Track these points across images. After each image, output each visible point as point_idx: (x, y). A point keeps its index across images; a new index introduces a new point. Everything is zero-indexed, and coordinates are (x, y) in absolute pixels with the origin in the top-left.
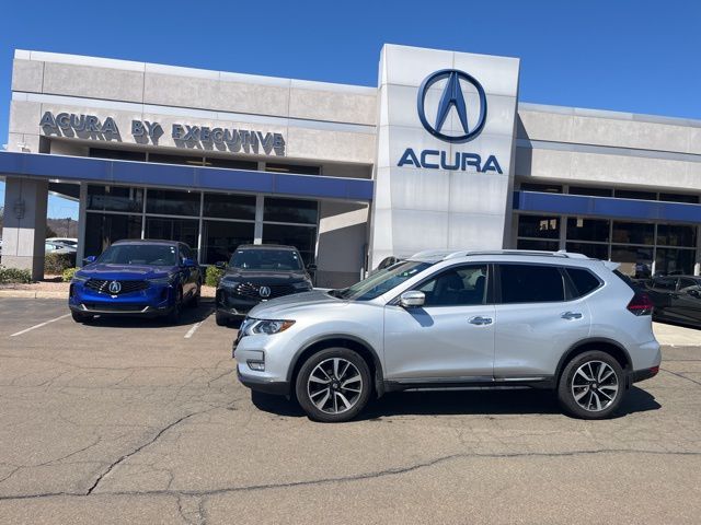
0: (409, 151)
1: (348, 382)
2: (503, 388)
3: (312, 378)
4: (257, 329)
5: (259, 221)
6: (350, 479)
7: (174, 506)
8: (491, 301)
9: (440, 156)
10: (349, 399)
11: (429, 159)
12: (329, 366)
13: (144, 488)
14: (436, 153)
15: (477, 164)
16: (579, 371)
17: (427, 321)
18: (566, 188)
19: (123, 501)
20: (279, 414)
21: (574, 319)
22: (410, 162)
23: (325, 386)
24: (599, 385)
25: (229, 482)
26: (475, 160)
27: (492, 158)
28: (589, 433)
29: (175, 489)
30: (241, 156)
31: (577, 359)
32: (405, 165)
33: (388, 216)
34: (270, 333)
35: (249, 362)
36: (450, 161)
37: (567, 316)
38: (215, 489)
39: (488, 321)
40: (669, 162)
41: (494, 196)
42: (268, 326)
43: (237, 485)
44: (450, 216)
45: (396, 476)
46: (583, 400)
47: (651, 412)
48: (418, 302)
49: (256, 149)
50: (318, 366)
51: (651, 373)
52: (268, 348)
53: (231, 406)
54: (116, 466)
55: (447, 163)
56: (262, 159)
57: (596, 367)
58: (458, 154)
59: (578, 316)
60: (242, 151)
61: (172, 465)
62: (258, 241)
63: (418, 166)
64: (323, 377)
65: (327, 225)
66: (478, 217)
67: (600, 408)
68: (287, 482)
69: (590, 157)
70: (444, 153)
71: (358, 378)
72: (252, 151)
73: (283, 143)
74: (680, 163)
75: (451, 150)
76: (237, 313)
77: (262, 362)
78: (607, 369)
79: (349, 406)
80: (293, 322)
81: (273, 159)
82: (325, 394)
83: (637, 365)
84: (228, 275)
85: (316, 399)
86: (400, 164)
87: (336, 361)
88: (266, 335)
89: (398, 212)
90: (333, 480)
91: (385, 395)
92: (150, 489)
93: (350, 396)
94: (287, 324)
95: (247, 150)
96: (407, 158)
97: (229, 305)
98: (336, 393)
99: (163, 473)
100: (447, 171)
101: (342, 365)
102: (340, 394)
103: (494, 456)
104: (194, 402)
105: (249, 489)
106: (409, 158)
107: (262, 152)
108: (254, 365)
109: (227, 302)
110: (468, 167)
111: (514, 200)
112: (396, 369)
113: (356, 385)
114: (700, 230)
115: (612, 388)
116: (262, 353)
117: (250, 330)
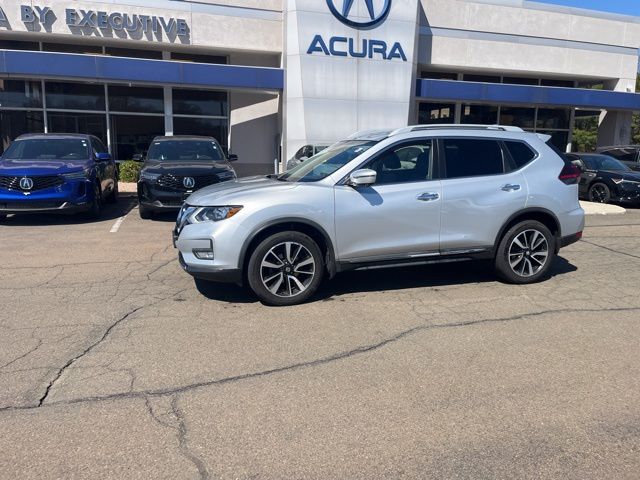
0: (318, 38)
1: (300, 265)
2: (447, 261)
3: (265, 264)
4: (200, 217)
5: (169, 114)
6: (322, 361)
7: (144, 409)
8: (436, 176)
9: (348, 43)
10: (302, 281)
11: (338, 47)
12: (281, 250)
13: (103, 392)
14: (344, 40)
15: (383, 51)
16: (516, 240)
17: (377, 200)
18: (461, 76)
19: (83, 408)
20: (231, 301)
21: (512, 191)
22: (319, 50)
23: (277, 270)
24: (532, 252)
25: (197, 377)
26: (381, 47)
27: (397, 45)
28: (527, 297)
29: (139, 390)
30: (144, 45)
31: (514, 229)
32: (314, 52)
33: (300, 105)
34: (216, 220)
35: (195, 252)
36: (358, 48)
37: (507, 188)
38: (184, 385)
39: (435, 197)
40: (552, 49)
41: (399, 82)
42: (212, 213)
43: (207, 379)
44: (358, 104)
45: (368, 353)
46: (518, 268)
47: (571, 274)
48: (369, 180)
49: (159, 36)
50: (271, 251)
51: (575, 238)
52: (215, 236)
53: (177, 297)
54: (66, 371)
55: (355, 51)
56: (167, 48)
57: (530, 235)
58: (365, 41)
59: (516, 187)
60: (144, 39)
61: (129, 364)
62: (169, 134)
63: (327, 53)
64: (275, 261)
65: (239, 116)
66: (384, 105)
67: (531, 273)
68: (259, 371)
69: (483, 44)
70: (351, 40)
71: (310, 260)
72: (155, 39)
73: (188, 30)
74: (561, 49)
75: (359, 37)
76: (162, 206)
77: (211, 250)
78: (540, 237)
79: (302, 288)
80: (242, 206)
81: (178, 47)
82: (278, 278)
83: (565, 232)
84: (147, 167)
85: (270, 284)
86: (309, 52)
87: (288, 245)
88: (212, 223)
89: (311, 101)
90: (306, 364)
91: (337, 275)
92: (111, 393)
93: (302, 278)
94: (233, 210)
95: (150, 38)
96: (316, 45)
97: (152, 198)
98: (289, 277)
99: (122, 373)
100: (356, 58)
101: (294, 248)
102: (293, 278)
103: (451, 325)
104: (137, 295)
105: (222, 381)
106: (318, 45)
107: (166, 39)
108: (202, 255)
109: (150, 195)
111: (417, 88)
112: (348, 248)
113: (308, 267)
114: (573, 113)
115: (542, 254)
116: (209, 241)
117: (192, 218)
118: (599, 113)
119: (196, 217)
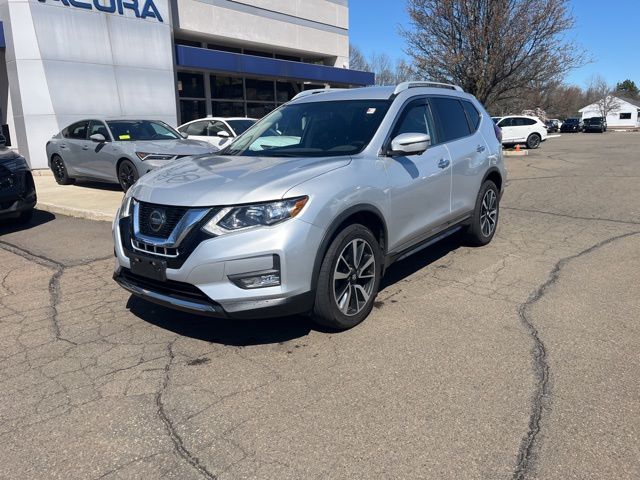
3: (338, 275)
12: (348, 252)
16: (484, 202)
21: (482, 152)
24: (490, 212)
37: (479, 149)
39: (447, 163)
41: (160, 52)
44: (116, 70)
46: (484, 229)
48: (418, 147)
50: (341, 256)
57: (489, 195)
64: (344, 269)
66: (143, 72)
67: (489, 233)
74: (292, 25)
77: (274, 271)
79: (367, 298)
82: (346, 291)
89: (53, 64)
98: (356, 286)
100: (104, 13)
102: (359, 286)
110: (125, 10)
111: (176, 55)
113: (369, 268)
114: (303, 89)
115: (494, 212)
116: (271, 258)
117: (211, 226)
118: (323, 87)
119: (218, 224)
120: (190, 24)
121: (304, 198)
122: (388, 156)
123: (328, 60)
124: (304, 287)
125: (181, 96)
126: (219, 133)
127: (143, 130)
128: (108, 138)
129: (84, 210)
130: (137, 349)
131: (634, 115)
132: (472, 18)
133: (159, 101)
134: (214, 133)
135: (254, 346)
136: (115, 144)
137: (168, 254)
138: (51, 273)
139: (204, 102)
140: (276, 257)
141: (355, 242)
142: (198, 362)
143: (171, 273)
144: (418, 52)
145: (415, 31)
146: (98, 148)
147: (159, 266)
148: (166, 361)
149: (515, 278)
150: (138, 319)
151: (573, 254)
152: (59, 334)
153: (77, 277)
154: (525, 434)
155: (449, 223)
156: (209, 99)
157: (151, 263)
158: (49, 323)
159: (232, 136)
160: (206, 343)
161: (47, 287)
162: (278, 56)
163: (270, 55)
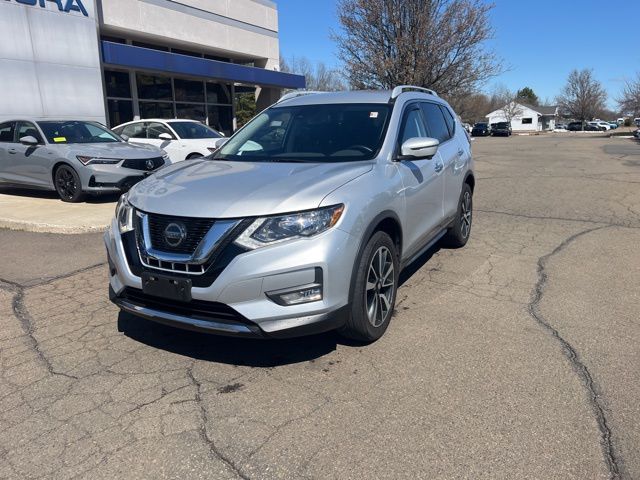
1: (386, 276)
18: (128, 41)
41: (83, 42)
44: (37, 67)
50: (371, 265)
57: (466, 198)
74: (222, 26)
79: (388, 307)
87: (380, 252)
98: (380, 296)
100: (23, 6)
102: (383, 296)
111: (102, 51)
113: (390, 277)
114: (233, 90)
115: (469, 214)
116: (314, 271)
117: (243, 240)
118: (254, 89)
119: (252, 236)
120: (115, 20)
121: (340, 206)
122: (398, 160)
123: (260, 62)
124: (342, 301)
125: (108, 95)
126: (160, 136)
127: (76, 132)
128: (40, 141)
129: (23, 222)
130: (152, 379)
131: (535, 120)
132: (398, 27)
133: (88, 101)
134: (154, 136)
135: (284, 366)
136: (49, 146)
137: (190, 270)
138: (10, 295)
139: (130, 102)
140: (318, 270)
141: (380, 249)
142: (229, 389)
143: (197, 292)
144: (349, 57)
145: (346, 37)
146: (29, 152)
147: (182, 285)
148: (192, 392)
149: (508, 279)
150: (139, 344)
151: (548, 253)
152: (50, 368)
153: (43, 299)
154: (600, 438)
155: (440, 226)
156: (135, 99)
157: (172, 282)
158: (32, 355)
159: (175, 138)
160: (230, 367)
161: (12, 311)
162: (207, 56)
163: (199, 55)
